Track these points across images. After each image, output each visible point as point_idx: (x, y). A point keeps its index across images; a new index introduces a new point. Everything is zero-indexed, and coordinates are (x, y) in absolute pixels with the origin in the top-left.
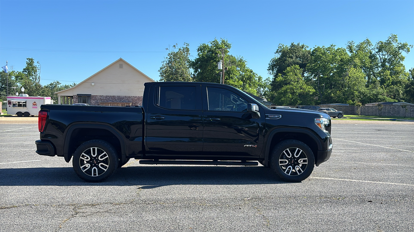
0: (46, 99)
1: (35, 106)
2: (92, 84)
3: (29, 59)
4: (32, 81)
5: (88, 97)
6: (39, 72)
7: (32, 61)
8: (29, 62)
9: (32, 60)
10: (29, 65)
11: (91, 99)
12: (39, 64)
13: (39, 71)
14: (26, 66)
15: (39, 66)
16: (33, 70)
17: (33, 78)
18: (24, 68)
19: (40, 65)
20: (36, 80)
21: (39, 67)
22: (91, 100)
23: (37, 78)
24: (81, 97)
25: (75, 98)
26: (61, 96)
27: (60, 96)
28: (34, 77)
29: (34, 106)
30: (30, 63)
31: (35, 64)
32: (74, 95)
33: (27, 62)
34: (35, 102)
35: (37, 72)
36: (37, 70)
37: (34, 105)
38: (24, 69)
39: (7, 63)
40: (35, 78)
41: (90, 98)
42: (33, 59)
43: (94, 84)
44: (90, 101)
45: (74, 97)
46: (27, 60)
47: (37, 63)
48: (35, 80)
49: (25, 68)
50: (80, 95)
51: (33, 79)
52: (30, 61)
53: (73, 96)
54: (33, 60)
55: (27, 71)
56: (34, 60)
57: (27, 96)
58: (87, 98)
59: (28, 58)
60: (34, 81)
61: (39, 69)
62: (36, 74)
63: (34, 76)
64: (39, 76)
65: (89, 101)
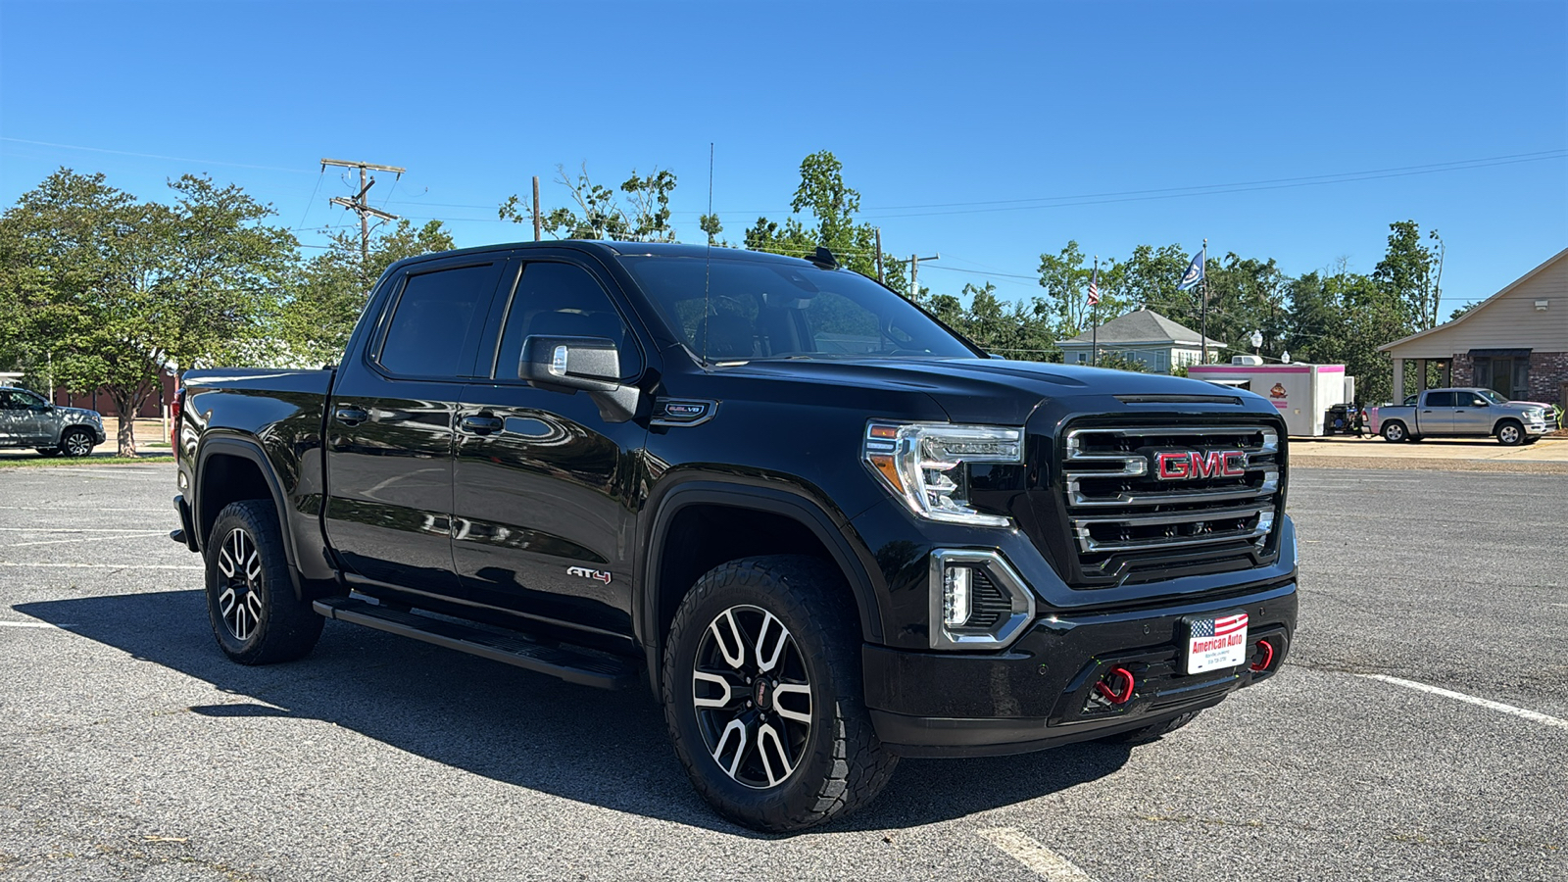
0: (1319, 374)
1: (1280, 400)
2: (1537, 304)
3: (1400, 226)
4: (1409, 306)
5: (1518, 359)
6: (1436, 273)
7: (1409, 233)
8: (1400, 238)
9: (1412, 228)
10: (1398, 248)
11: (1530, 368)
12: (1437, 242)
13: (1438, 266)
14: (1387, 253)
15: (1436, 247)
16: (1412, 264)
17: (1412, 296)
18: (1380, 261)
19: (1440, 245)
20: (1422, 304)
21: (1436, 251)
22: (1530, 372)
23: (1427, 294)
24: (1485, 364)
25: (1462, 367)
26: (1404, 359)
27: (1401, 361)
28: (1416, 292)
29: (1275, 399)
30: (1404, 238)
31: (1423, 242)
32: (1458, 352)
33: (1392, 236)
34: (1278, 386)
35: (1427, 273)
36: (1431, 266)
37: (1275, 395)
38: (1378, 264)
39: (1204, 246)
40: (1421, 294)
41: (1526, 362)
42: (1415, 223)
43: (1545, 303)
44: (1528, 375)
45: (1455, 361)
46: (1393, 229)
47: (1431, 237)
48: (1418, 303)
49: (1384, 259)
50: (1481, 355)
51: (1411, 302)
52: (1401, 233)
53: (1452, 359)
54: (1415, 228)
55: (1392, 273)
56: (1417, 225)
57: (1258, 360)
58: (1512, 362)
59: (1394, 223)
60: (1416, 306)
61: (1436, 261)
62: (1425, 279)
63: (1418, 286)
64: (1437, 287)
65: (1521, 378)
